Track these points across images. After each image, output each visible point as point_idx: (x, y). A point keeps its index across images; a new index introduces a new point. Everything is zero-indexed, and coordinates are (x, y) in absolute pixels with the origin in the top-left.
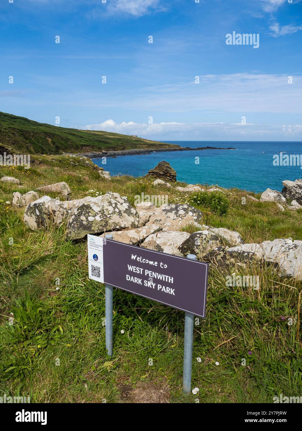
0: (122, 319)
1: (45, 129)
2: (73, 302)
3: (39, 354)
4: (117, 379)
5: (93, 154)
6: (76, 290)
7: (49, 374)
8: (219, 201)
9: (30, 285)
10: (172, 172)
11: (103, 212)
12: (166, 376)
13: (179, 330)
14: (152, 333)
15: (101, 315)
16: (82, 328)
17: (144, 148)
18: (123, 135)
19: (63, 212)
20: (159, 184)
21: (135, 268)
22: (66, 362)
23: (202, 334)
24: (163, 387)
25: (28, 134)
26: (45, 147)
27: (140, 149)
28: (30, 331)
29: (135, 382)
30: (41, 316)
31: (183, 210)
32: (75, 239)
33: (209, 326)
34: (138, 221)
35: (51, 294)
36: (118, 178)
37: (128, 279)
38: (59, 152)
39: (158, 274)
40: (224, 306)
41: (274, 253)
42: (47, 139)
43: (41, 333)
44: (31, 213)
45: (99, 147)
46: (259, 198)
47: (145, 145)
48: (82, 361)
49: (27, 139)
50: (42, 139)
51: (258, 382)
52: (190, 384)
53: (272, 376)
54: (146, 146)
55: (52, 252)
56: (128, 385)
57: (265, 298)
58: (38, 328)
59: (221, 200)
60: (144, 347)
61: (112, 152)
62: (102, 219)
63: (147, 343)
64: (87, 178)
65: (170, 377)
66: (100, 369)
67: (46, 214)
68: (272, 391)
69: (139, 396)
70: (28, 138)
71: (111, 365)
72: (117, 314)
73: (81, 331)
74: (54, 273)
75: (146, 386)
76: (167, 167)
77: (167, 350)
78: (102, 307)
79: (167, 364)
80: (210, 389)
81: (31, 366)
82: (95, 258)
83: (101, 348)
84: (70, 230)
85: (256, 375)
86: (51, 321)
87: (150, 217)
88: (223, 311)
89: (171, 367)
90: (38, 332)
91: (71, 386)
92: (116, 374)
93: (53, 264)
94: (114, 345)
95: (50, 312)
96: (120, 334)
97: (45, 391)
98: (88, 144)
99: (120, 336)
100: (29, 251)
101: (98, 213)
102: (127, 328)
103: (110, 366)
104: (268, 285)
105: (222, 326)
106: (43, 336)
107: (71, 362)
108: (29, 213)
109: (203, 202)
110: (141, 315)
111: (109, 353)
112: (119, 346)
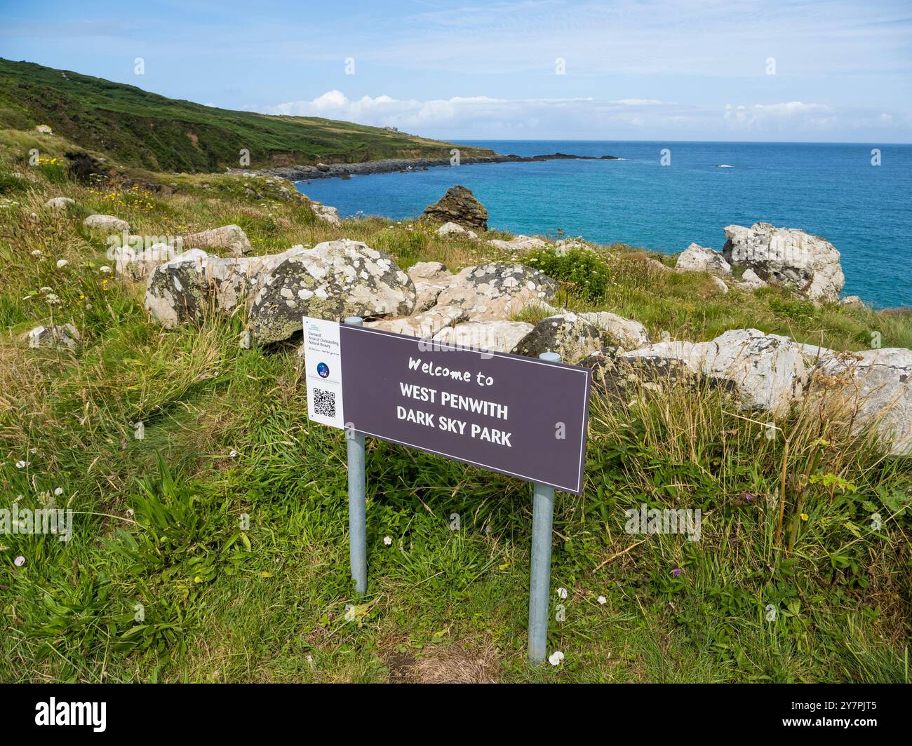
0: (386, 513)
1: (182, 114)
2: (270, 480)
3: (199, 597)
4: (380, 641)
5: (296, 171)
6: (277, 455)
7: (223, 639)
8: (586, 269)
9: (170, 446)
10: (477, 211)
11: (332, 279)
12: (489, 631)
13: (515, 532)
14: (455, 542)
15: (337, 507)
16: (295, 537)
17: (413, 157)
18: (365, 127)
19: (239, 282)
20: (451, 234)
21: (417, 390)
22: (262, 611)
23: (567, 539)
24: (485, 654)
25: (142, 126)
26: (184, 156)
27: (405, 158)
28: (173, 548)
29: (420, 646)
30: (198, 513)
31: (513, 278)
32: (269, 342)
33: (583, 521)
34: (414, 301)
35: (220, 465)
36: (357, 221)
37: (402, 415)
38: (217, 167)
39: (471, 400)
40: (616, 478)
41: (725, 358)
42: (189, 135)
43: (201, 550)
44: (162, 287)
45: (310, 154)
46: (673, 264)
47: (415, 149)
48: (298, 606)
49: (140, 136)
50: (177, 136)
51: (692, 635)
52: (544, 643)
53: (724, 620)
54: (418, 151)
55: (216, 374)
56: (405, 653)
57: (707, 458)
58: (193, 542)
59: (592, 265)
60: (438, 571)
61: (340, 165)
62: (331, 294)
63: (445, 561)
64: (286, 221)
65: (499, 632)
66: (341, 622)
67: (198, 287)
68: (723, 652)
69: (431, 674)
70: (144, 135)
71: (365, 613)
72: (373, 504)
73: (293, 542)
74: (224, 419)
75: (445, 652)
76: (466, 199)
77: (488, 576)
78: (338, 490)
79: (492, 605)
80: (588, 653)
81: (180, 623)
82: (321, 373)
83: (341, 576)
84: (256, 323)
85: (689, 620)
86: (222, 524)
87: (438, 294)
88: (612, 488)
89: (501, 611)
90: (193, 549)
91: (275, 661)
92: (376, 630)
93: (221, 398)
94: (369, 570)
95: (219, 505)
96: (382, 546)
97: (216, 673)
98: (284, 149)
99: (381, 550)
100: (162, 372)
101: (321, 281)
102: (398, 532)
103: (361, 615)
104: (713, 427)
105: (610, 522)
106: (205, 557)
107: (272, 609)
108: (157, 290)
109: (551, 272)
110: (429, 503)
111: (359, 586)
112: (382, 572)
